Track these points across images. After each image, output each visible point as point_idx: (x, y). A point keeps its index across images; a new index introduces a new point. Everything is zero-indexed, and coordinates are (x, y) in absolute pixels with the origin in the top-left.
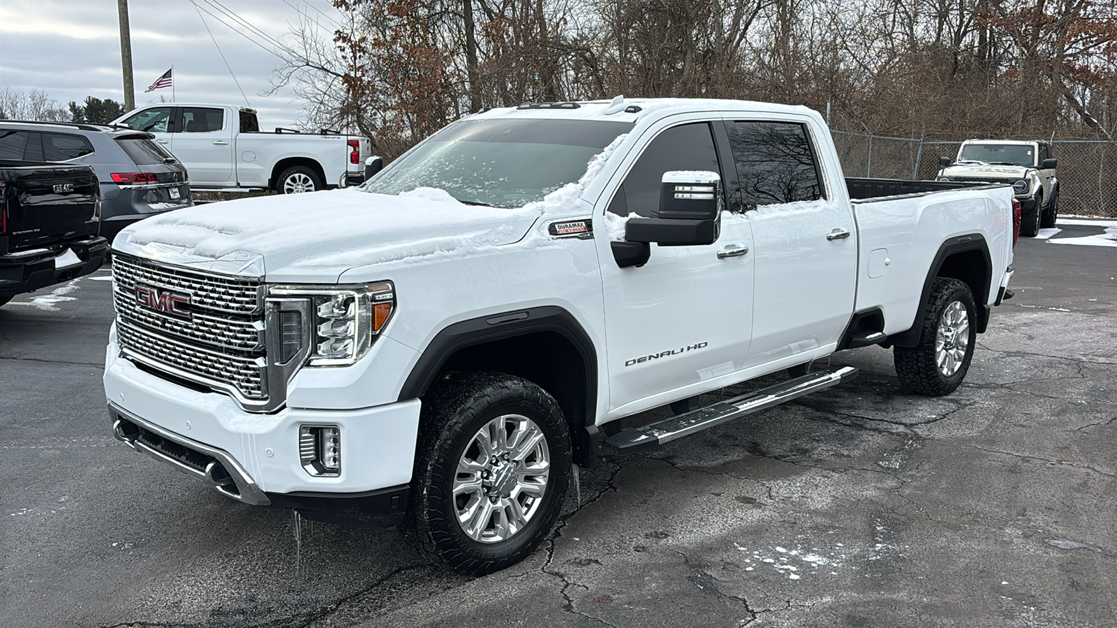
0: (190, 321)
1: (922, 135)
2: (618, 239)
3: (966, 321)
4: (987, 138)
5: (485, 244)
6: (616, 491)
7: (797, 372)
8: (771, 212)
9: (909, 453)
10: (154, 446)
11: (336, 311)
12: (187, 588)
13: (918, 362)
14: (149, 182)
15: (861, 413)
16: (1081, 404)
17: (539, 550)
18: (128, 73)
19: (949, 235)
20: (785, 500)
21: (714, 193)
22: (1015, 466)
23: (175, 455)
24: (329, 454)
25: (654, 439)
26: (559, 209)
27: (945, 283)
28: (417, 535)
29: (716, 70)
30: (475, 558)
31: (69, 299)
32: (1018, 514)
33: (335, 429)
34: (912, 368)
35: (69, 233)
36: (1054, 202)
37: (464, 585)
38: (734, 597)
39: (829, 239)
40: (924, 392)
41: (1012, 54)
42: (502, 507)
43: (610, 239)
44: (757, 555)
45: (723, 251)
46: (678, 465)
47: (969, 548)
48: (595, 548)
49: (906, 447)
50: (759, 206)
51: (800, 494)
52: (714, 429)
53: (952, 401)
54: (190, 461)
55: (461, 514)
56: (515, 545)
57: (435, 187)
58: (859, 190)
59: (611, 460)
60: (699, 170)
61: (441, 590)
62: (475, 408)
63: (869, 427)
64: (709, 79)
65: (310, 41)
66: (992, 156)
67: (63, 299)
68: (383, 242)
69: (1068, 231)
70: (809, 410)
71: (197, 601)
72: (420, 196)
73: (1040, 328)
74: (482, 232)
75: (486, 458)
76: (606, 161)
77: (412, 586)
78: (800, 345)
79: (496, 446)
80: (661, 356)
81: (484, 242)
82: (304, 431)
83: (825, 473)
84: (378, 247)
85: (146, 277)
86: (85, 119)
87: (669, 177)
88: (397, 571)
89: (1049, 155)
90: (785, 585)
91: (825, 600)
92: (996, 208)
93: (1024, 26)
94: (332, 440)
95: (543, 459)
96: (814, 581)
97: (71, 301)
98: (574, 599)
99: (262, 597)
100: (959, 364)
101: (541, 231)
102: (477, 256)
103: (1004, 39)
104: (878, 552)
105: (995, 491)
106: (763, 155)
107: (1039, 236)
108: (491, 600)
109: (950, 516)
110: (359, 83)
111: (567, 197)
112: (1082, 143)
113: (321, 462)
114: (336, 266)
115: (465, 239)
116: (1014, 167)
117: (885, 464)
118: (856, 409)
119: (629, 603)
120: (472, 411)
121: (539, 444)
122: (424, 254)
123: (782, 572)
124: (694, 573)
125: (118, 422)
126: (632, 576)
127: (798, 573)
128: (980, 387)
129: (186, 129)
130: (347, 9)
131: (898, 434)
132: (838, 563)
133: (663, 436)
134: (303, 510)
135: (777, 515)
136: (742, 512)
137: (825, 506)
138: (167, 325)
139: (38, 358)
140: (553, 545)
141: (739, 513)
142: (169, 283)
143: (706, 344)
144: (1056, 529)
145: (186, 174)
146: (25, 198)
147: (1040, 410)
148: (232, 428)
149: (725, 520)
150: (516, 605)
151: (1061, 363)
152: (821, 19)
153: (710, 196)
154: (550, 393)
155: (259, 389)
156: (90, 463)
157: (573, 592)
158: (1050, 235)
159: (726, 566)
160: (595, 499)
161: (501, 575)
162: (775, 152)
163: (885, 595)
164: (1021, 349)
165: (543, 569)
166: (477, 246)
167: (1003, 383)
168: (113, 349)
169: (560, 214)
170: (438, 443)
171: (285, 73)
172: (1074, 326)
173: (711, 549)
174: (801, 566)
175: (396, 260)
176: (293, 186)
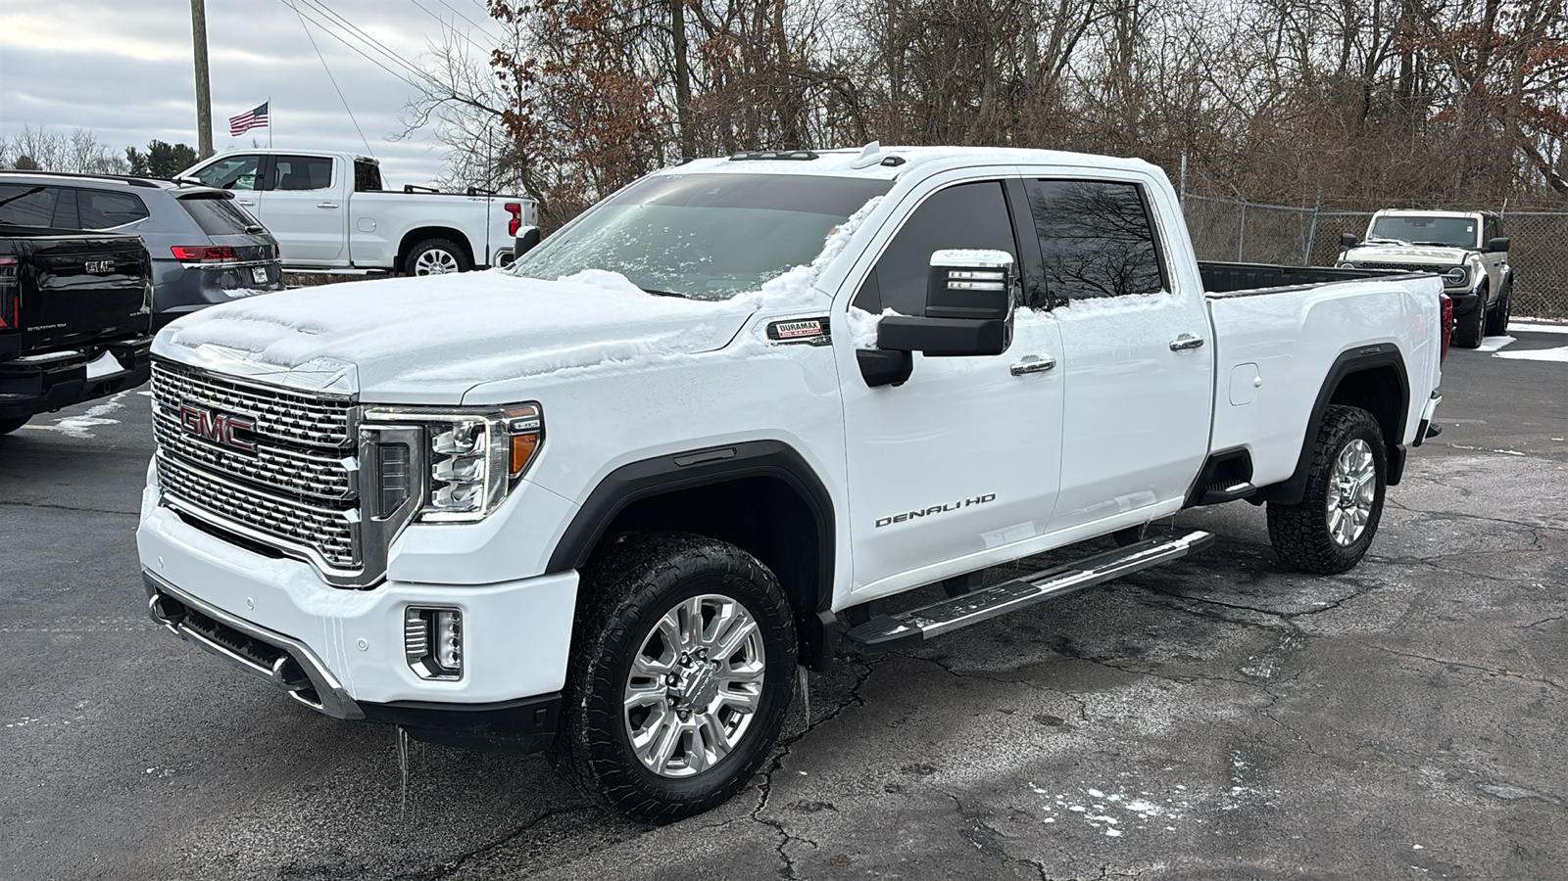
0: (255, 455)
1: (1318, 202)
2: (867, 346)
3: (1371, 468)
4: (1411, 208)
5: (675, 351)
6: (862, 704)
7: (1127, 538)
8: (1089, 309)
9: (1286, 656)
10: (204, 632)
11: (459, 444)
12: (248, 835)
13: (1301, 525)
14: (224, 260)
15: (1220, 598)
16: (1536, 588)
17: (749, 788)
18: (204, 108)
19: (1347, 346)
20: (1104, 722)
21: (1005, 281)
22: (1438, 676)
23: (233, 645)
24: (447, 648)
25: (917, 631)
26: (783, 303)
27: (1342, 413)
28: (573, 766)
29: (1026, 110)
30: (656, 798)
31: (108, 421)
32: (1441, 747)
33: (456, 612)
34: (1293, 534)
35: (108, 330)
36: (1506, 299)
37: (640, 836)
38: (1026, 861)
39: (1174, 348)
40: (1310, 568)
41: (1448, 90)
42: (696, 727)
43: (855, 345)
44: (1061, 800)
45: (1019, 364)
46: (953, 669)
47: (1367, 796)
48: (829, 787)
49: (1282, 647)
50: (1072, 301)
51: (1126, 713)
52: (1007, 617)
53: (1349, 581)
54: (254, 655)
55: (636, 736)
56: (714, 781)
57: (610, 270)
58: (1217, 279)
59: (858, 660)
60: (984, 249)
61: (606, 844)
62: (657, 585)
63: (1229, 617)
64: (1016, 121)
65: (457, 65)
66: (1417, 233)
67: (101, 421)
68: (528, 348)
69: (1524, 340)
70: (1144, 593)
71: (260, 853)
72: (587, 282)
73: (1480, 478)
74: (670, 334)
75: (673, 656)
76: (851, 234)
77: (566, 837)
78: (1131, 500)
79: (688, 639)
80: (928, 513)
81: (673, 348)
82: (412, 614)
83: (1163, 682)
84: (521, 354)
85: (195, 393)
86: (149, 171)
87: (940, 258)
88: (545, 816)
89: (1499, 233)
90: (1099, 845)
91: (1155, 867)
92: (1416, 308)
93: (1466, 49)
94: (451, 628)
95: (755, 658)
96: (1141, 840)
97: (111, 425)
98: (795, 860)
99: (352, 850)
100: (1361, 529)
101: (756, 333)
102: (663, 368)
103: (1437, 68)
104: (1235, 799)
105: (1408, 712)
106: (1087, 229)
107: (1482, 348)
108: (676, 859)
109: (1341, 747)
110: (524, 123)
111: (794, 285)
112: (1546, 216)
113: (435, 660)
114: (460, 380)
115: (646, 343)
116: (1448, 250)
117: (1251, 672)
118: (1211, 591)
119: (875, 868)
120: (654, 589)
121: (751, 637)
122: (586, 365)
123: (1096, 825)
124: (969, 826)
125: (156, 597)
126: (880, 828)
127: (1119, 827)
128: (1391, 562)
129: (280, 186)
130: (510, 19)
131: (1271, 629)
132: (1177, 814)
133: (929, 628)
134: (409, 727)
135: (1092, 742)
136: (1042, 738)
137: (1162, 731)
138: (223, 461)
139: (61, 505)
140: (769, 781)
141: (1037, 738)
142: (227, 402)
143: (993, 497)
144: (1495, 769)
145: (277, 248)
146: (46, 280)
147: (1477, 597)
148: (310, 609)
149: (1017, 748)
150: (712, 867)
151: (1509, 530)
152: (1176, 38)
153: (999, 286)
154: (766, 564)
155: (349, 553)
156: (123, 654)
157: (795, 850)
158: (1499, 347)
159: (1015, 815)
160: (833, 716)
161: (693, 823)
162: (1102, 225)
163: (1243, 862)
164: (1453, 507)
165: (753, 815)
166: (663, 354)
167: (1424, 557)
168: (151, 494)
169: (783, 310)
170: (603, 634)
171: (422, 108)
172: (1528, 476)
173: (995, 791)
174: (1124, 817)
175: (546, 372)
176: (427, 266)
